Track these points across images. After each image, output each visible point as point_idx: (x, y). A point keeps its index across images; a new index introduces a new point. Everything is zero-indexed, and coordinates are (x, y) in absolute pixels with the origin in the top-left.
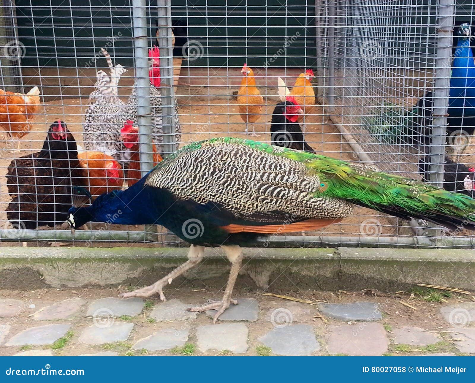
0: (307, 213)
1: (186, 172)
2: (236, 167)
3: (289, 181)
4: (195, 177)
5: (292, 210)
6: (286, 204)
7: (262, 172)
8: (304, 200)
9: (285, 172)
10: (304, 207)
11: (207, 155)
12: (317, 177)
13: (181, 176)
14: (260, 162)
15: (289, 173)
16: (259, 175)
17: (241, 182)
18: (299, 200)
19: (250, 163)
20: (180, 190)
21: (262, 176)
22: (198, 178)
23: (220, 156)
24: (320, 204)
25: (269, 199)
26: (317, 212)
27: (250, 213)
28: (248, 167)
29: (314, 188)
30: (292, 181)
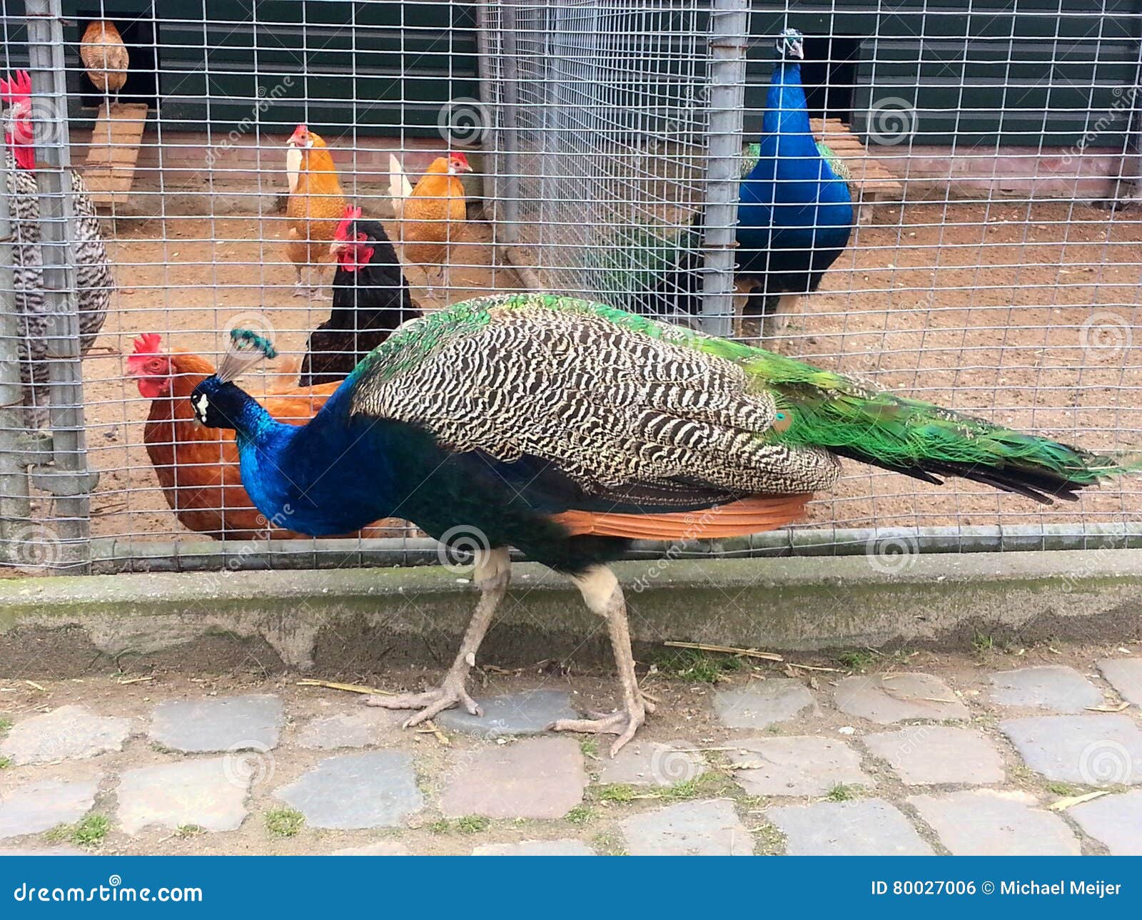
0: (746, 482)
1: (468, 383)
2: (588, 373)
3: (711, 406)
4: (493, 396)
5: (716, 475)
6: (702, 461)
7: (649, 384)
8: (745, 452)
9: (701, 383)
10: (742, 468)
11: (518, 341)
12: (770, 396)
13: (458, 394)
14: (642, 360)
15: (711, 385)
16: (644, 391)
17: (602, 409)
18: (733, 450)
19: (620, 363)
20: (454, 427)
21: (650, 395)
22: (499, 397)
23: (550, 344)
24: (778, 459)
25: (666, 449)
26: (768, 479)
27: (619, 481)
28: (616, 371)
29: (765, 422)
30: (717, 406)
